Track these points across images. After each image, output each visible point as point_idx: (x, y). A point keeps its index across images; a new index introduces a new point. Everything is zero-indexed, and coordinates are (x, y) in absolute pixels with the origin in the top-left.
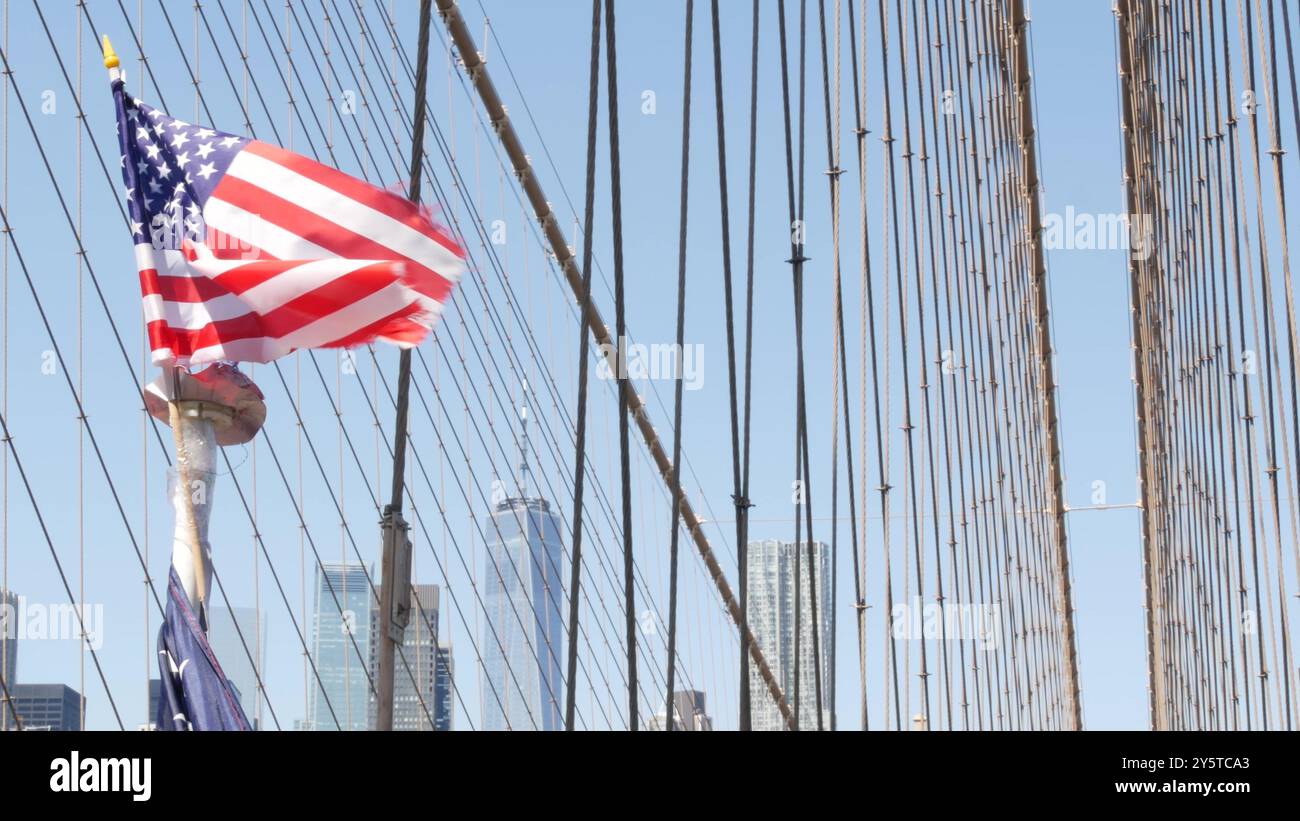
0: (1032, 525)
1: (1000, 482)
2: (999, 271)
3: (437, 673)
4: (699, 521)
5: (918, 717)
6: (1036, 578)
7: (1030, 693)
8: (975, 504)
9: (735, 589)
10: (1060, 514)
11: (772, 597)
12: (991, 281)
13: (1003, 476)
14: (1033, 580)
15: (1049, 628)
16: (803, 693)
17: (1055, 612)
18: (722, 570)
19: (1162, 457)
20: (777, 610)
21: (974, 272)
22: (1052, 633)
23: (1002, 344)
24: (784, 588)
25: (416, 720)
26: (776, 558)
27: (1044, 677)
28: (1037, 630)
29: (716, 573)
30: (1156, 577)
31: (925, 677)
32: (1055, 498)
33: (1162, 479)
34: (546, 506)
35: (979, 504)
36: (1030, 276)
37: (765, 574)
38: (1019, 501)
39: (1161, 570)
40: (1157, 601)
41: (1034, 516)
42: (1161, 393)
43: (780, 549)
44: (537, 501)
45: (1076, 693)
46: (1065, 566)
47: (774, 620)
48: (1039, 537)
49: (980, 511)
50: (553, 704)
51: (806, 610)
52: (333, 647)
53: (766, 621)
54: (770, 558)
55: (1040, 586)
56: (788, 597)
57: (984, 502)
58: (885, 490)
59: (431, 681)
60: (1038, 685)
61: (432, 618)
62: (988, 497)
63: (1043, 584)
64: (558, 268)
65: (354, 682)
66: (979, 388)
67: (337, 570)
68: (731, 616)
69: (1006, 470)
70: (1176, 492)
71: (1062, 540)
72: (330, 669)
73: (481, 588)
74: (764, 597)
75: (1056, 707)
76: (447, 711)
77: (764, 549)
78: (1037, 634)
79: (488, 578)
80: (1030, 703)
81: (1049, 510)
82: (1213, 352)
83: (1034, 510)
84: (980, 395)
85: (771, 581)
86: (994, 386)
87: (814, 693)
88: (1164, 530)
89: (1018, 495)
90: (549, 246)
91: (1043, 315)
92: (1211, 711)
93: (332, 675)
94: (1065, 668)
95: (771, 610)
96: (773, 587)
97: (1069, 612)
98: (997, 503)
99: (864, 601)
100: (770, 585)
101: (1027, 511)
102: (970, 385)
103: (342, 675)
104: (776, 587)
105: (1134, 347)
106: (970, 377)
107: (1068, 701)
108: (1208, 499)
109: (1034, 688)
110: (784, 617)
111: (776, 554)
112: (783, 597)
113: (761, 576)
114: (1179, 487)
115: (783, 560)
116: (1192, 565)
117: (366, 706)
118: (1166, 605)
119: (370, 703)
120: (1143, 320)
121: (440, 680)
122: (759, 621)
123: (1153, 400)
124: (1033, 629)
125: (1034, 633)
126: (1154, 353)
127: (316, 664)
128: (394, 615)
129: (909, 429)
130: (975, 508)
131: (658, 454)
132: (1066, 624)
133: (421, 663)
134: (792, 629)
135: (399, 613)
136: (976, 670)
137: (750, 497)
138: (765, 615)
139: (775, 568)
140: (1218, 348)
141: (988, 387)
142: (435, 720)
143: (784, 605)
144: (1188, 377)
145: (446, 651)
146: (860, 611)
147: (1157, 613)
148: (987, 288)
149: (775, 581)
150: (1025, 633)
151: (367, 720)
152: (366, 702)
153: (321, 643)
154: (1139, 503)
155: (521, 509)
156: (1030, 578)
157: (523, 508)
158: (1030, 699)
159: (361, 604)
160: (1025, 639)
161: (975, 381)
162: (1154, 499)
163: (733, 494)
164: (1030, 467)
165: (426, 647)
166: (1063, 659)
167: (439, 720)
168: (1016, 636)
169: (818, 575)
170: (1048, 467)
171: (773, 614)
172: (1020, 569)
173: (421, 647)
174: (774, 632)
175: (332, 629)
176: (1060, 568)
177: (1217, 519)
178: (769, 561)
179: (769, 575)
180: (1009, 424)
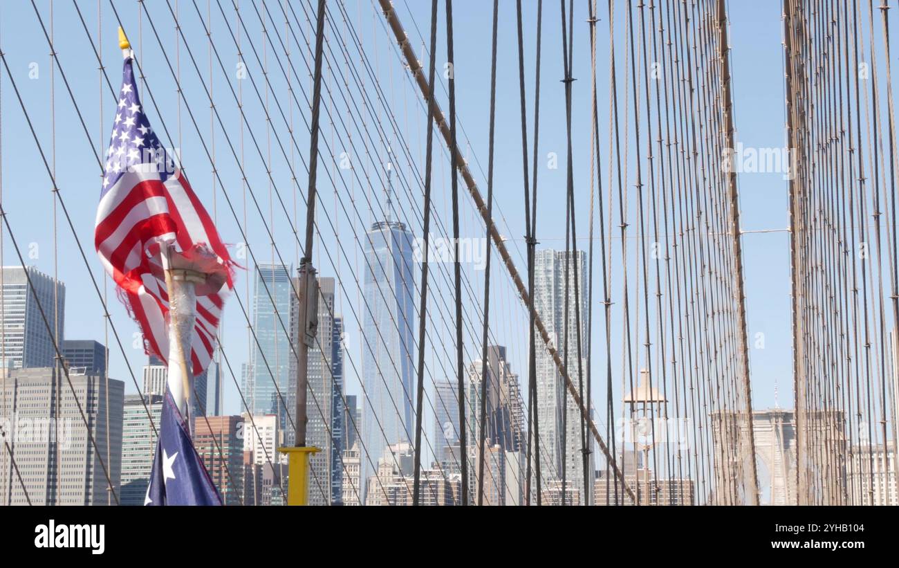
0: (719, 243)
1: (699, 217)
2: (700, 78)
3: (334, 334)
4: (503, 239)
5: (644, 370)
6: (721, 278)
7: (716, 352)
8: (682, 232)
9: (525, 283)
10: (737, 235)
11: (549, 286)
12: (694, 86)
13: (701, 213)
14: (719, 279)
15: (729, 309)
16: (569, 348)
17: (733, 299)
18: (517, 271)
19: (804, 200)
20: (553, 295)
21: (684, 80)
22: (731, 313)
23: (701, 126)
24: (557, 280)
25: (320, 364)
26: (553, 261)
27: (725, 341)
28: (721, 311)
29: (513, 272)
30: (799, 276)
31: (648, 346)
32: (734, 225)
33: (804, 214)
34: (403, 227)
35: (684, 232)
36: (720, 80)
37: (545, 271)
38: (711, 229)
39: (802, 272)
40: (799, 292)
41: (720, 236)
42: (804, 158)
43: (555, 255)
44: (397, 224)
45: (746, 350)
46: (740, 269)
47: (551, 301)
48: (723, 251)
49: (685, 237)
50: (408, 358)
51: (572, 294)
52: (265, 317)
53: (545, 302)
54: (549, 261)
55: (723, 283)
56: (560, 286)
57: (688, 230)
58: (624, 227)
59: (330, 339)
60: (721, 347)
61: (330, 299)
62: (690, 227)
63: (725, 281)
64: (411, 75)
65: (280, 340)
66: (686, 157)
67: (269, 267)
68: (523, 300)
69: (703, 209)
70: (813, 223)
71: (738, 252)
72: (265, 331)
73: (362, 284)
74: (544, 286)
75: (732, 360)
76: (340, 358)
77: (544, 255)
78: (721, 314)
79: (366, 276)
80: (716, 358)
81: (730, 232)
82: (839, 135)
83: (720, 233)
84: (686, 161)
85: (550, 276)
86: (696, 154)
87: (576, 347)
88: (805, 247)
89: (710, 225)
90: (405, 61)
91: (728, 106)
92: (833, 365)
93: (266, 335)
94: (739, 334)
95: (549, 294)
96: (551, 280)
97: (742, 298)
98: (696, 231)
99: (609, 299)
100: (548, 279)
101: (716, 233)
102: (680, 155)
103: (273, 335)
104: (552, 280)
105: (787, 127)
106: (680, 150)
107: (740, 355)
108: (834, 229)
109: (718, 349)
110: (557, 299)
111: (552, 258)
112: (557, 286)
113: (542, 273)
114: (815, 220)
115: (557, 262)
116: (822, 271)
117: (288, 355)
118: (804, 295)
119: (291, 353)
120: (793, 109)
121: (335, 339)
122: (541, 301)
123: (799, 162)
124: (718, 311)
125: (719, 313)
126: (800, 132)
127: (256, 332)
128: (307, 329)
129: (640, 186)
130: (682, 235)
131: (476, 196)
132: (740, 306)
133: (323, 328)
134: (563, 306)
135: (310, 328)
136: (681, 339)
137: (536, 238)
138: (545, 297)
139: (551, 267)
140: (843, 132)
141: (692, 155)
142: (332, 364)
143: (557, 291)
144: (823, 148)
145: (339, 320)
146: (607, 306)
147: (799, 299)
148: (692, 90)
149: (552, 275)
150: (713, 313)
151: (288, 363)
152: (288, 352)
153: (259, 315)
154: (789, 229)
155: (386, 229)
156: (717, 278)
157: (388, 228)
158: (716, 355)
159: (284, 290)
160: (713, 317)
161: (683, 152)
162: (799, 226)
163: (526, 235)
164: (718, 206)
165: (326, 317)
166: (738, 329)
167: (335, 364)
168: (708, 315)
169: (579, 272)
170: (730, 205)
171: (550, 297)
172: (711, 273)
173: (323, 318)
174: (551, 308)
175: (265, 306)
176: (737, 270)
177: (840, 243)
178: (548, 263)
179: (547, 271)
180: (705, 179)
